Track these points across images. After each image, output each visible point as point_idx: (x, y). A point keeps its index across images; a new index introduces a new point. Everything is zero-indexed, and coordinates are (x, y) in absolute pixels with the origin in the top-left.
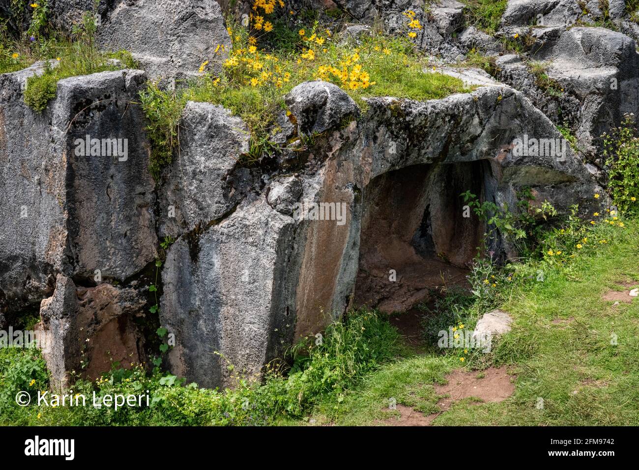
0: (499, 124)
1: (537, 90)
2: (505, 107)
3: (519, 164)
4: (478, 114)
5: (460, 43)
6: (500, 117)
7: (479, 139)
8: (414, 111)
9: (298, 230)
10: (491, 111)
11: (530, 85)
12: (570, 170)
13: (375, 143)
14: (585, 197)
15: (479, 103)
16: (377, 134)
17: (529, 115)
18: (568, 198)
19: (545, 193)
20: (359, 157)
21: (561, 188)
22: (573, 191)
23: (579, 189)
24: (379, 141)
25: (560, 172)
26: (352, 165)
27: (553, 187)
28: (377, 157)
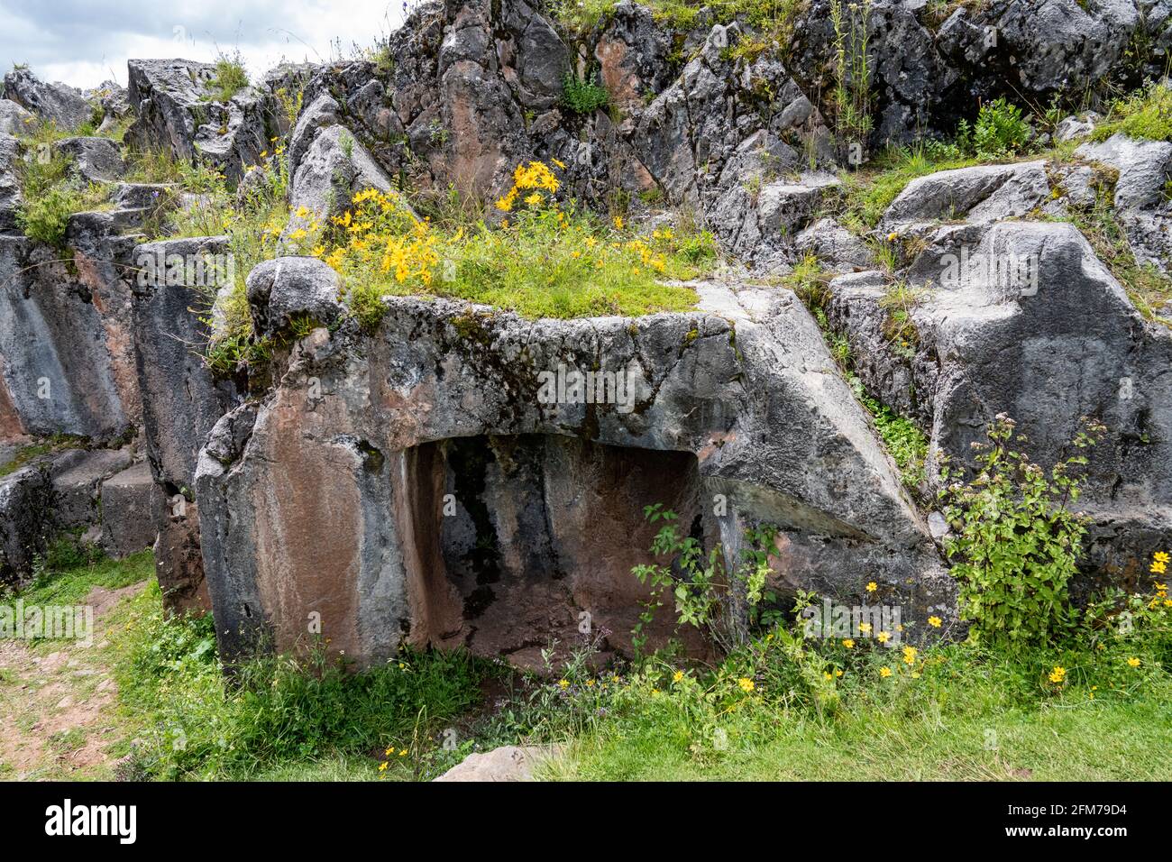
0: (693, 386)
1: (882, 341)
2: (703, 355)
3: (731, 474)
4: (640, 359)
5: (793, 245)
6: (693, 372)
7: (652, 408)
8: (504, 334)
9: (230, 490)
10: (672, 357)
11: (872, 330)
12: (852, 515)
13: (440, 379)
14: (895, 582)
15: (641, 338)
16: (443, 365)
17: (758, 379)
18: (849, 572)
19: (803, 549)
20: (360, 394)
21: (839, 547)
22: (866, 561)
23: (882, 561)
24: (447, 377)
25: (825, 512)
26: (344, 404)
27: (827, 541)
28: (446, 405)
